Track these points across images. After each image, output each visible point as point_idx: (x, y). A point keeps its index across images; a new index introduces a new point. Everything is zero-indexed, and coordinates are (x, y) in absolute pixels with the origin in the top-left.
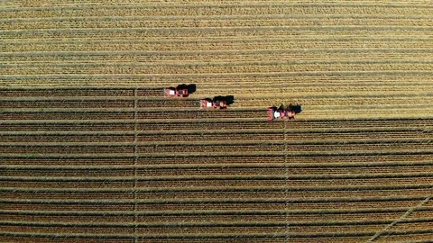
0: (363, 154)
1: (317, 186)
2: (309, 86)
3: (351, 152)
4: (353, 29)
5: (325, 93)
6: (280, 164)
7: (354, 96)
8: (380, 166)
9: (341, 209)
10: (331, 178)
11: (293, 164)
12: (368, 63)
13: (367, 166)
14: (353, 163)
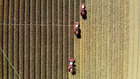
0: (51, 61)
1: (37, 39)
2: (85, 36)
3: (53, 56)
4: (112, 59)
5: (81, 44)
6: (47, 22)
7: (79, 58)
8: (46, 69)
9: (25, 50)
10: (40, 46)
11: (47, 28)
12: (95, 65)
13: (46, 63)
14: (47, 56)
